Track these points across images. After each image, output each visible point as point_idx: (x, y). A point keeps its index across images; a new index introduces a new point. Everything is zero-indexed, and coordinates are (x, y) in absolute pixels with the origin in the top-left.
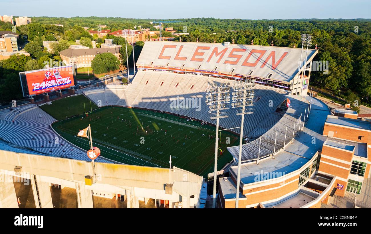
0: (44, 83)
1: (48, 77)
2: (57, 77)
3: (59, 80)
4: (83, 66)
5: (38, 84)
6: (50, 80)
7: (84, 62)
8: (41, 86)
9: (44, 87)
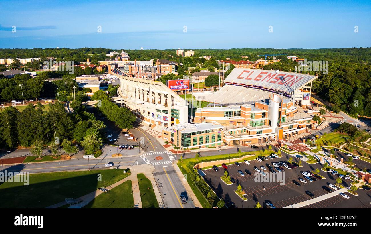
0: (175, 86)
1: (177, 83)
2: (181, 84)
3: (182, 86)
4: (201, 82)
5: (173, 86)
6: (178, 85)
7: (202, 80)
8: (174, 87)
9: (175, 88)
